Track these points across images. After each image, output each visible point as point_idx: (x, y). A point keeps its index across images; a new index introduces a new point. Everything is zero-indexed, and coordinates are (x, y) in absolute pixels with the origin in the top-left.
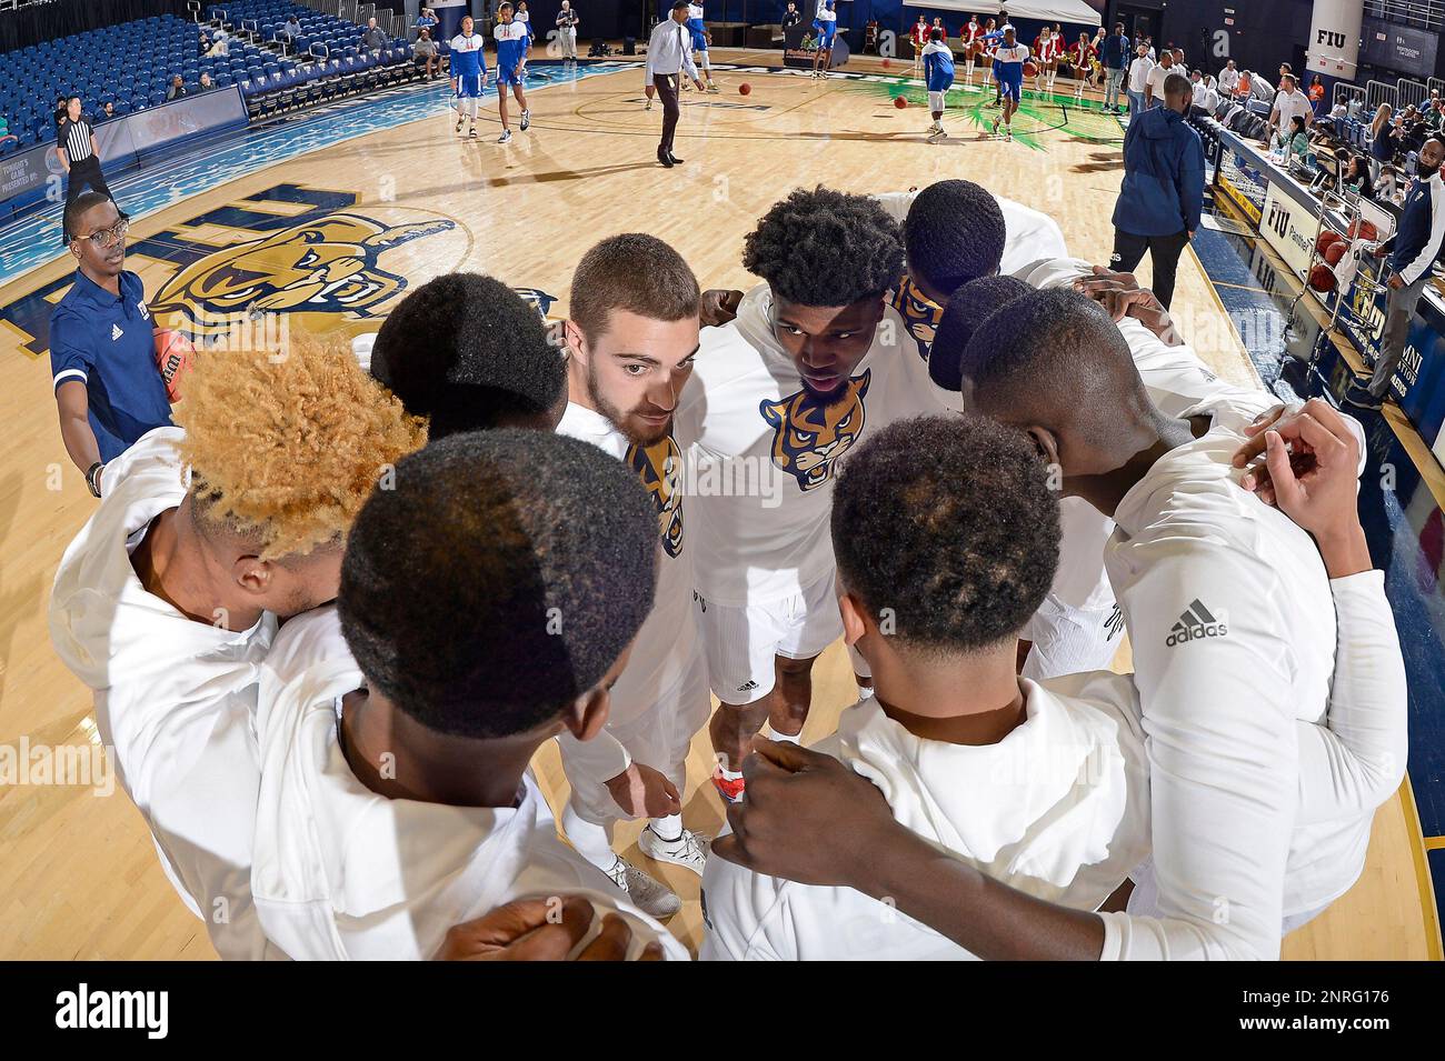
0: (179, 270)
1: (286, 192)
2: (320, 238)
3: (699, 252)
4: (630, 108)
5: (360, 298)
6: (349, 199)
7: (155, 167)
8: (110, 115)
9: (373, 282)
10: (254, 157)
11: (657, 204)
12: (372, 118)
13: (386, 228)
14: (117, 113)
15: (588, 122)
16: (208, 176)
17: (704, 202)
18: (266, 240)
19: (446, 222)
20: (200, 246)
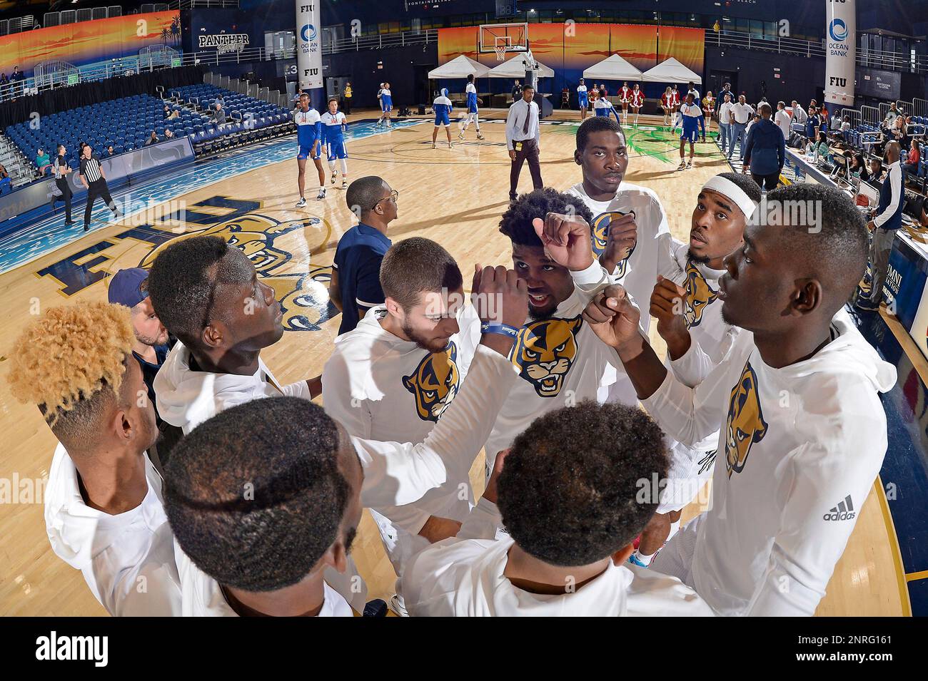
0: (155, 247)
1: (219, 201)
2: (239, 229)
3: (466, 235)
4: (423, 147)
5: (263, 266)
6: (256, 205)
7: (139, 185)
8: (111, 154)
9: (271, 255)
10: (199, 180)
11: (441, 206)
12: (270, 156)
13: (278, 223)
14: (116, 153)
15: (399, 156)
16: (171, 191)
17: (469, 204)
18: (206, 230)
19: (315, 219)
20: (166, 233)
